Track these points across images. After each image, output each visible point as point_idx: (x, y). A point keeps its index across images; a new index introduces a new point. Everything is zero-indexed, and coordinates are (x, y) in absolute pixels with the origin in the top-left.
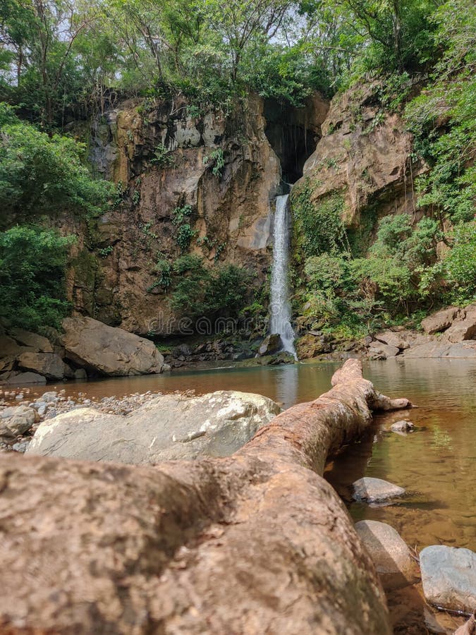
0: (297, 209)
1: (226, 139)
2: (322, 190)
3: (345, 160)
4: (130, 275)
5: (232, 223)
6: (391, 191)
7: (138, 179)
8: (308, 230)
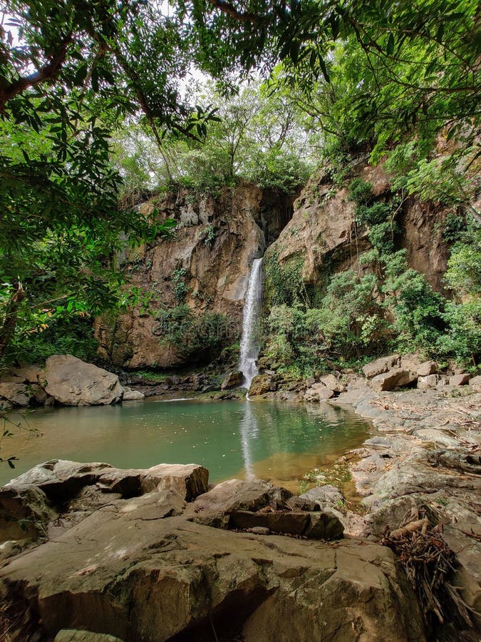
0: (268, 269)
1: (216, 218)
2: (286, 253)
3: (304, 228)
4: (141, 320)
5: (220, 281)
6: (341, 252)
7: (152, 251)
8: (276, 285)
